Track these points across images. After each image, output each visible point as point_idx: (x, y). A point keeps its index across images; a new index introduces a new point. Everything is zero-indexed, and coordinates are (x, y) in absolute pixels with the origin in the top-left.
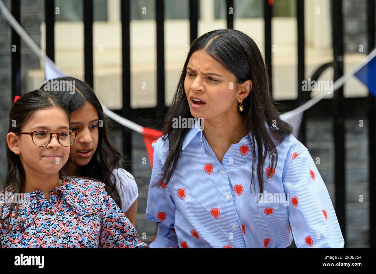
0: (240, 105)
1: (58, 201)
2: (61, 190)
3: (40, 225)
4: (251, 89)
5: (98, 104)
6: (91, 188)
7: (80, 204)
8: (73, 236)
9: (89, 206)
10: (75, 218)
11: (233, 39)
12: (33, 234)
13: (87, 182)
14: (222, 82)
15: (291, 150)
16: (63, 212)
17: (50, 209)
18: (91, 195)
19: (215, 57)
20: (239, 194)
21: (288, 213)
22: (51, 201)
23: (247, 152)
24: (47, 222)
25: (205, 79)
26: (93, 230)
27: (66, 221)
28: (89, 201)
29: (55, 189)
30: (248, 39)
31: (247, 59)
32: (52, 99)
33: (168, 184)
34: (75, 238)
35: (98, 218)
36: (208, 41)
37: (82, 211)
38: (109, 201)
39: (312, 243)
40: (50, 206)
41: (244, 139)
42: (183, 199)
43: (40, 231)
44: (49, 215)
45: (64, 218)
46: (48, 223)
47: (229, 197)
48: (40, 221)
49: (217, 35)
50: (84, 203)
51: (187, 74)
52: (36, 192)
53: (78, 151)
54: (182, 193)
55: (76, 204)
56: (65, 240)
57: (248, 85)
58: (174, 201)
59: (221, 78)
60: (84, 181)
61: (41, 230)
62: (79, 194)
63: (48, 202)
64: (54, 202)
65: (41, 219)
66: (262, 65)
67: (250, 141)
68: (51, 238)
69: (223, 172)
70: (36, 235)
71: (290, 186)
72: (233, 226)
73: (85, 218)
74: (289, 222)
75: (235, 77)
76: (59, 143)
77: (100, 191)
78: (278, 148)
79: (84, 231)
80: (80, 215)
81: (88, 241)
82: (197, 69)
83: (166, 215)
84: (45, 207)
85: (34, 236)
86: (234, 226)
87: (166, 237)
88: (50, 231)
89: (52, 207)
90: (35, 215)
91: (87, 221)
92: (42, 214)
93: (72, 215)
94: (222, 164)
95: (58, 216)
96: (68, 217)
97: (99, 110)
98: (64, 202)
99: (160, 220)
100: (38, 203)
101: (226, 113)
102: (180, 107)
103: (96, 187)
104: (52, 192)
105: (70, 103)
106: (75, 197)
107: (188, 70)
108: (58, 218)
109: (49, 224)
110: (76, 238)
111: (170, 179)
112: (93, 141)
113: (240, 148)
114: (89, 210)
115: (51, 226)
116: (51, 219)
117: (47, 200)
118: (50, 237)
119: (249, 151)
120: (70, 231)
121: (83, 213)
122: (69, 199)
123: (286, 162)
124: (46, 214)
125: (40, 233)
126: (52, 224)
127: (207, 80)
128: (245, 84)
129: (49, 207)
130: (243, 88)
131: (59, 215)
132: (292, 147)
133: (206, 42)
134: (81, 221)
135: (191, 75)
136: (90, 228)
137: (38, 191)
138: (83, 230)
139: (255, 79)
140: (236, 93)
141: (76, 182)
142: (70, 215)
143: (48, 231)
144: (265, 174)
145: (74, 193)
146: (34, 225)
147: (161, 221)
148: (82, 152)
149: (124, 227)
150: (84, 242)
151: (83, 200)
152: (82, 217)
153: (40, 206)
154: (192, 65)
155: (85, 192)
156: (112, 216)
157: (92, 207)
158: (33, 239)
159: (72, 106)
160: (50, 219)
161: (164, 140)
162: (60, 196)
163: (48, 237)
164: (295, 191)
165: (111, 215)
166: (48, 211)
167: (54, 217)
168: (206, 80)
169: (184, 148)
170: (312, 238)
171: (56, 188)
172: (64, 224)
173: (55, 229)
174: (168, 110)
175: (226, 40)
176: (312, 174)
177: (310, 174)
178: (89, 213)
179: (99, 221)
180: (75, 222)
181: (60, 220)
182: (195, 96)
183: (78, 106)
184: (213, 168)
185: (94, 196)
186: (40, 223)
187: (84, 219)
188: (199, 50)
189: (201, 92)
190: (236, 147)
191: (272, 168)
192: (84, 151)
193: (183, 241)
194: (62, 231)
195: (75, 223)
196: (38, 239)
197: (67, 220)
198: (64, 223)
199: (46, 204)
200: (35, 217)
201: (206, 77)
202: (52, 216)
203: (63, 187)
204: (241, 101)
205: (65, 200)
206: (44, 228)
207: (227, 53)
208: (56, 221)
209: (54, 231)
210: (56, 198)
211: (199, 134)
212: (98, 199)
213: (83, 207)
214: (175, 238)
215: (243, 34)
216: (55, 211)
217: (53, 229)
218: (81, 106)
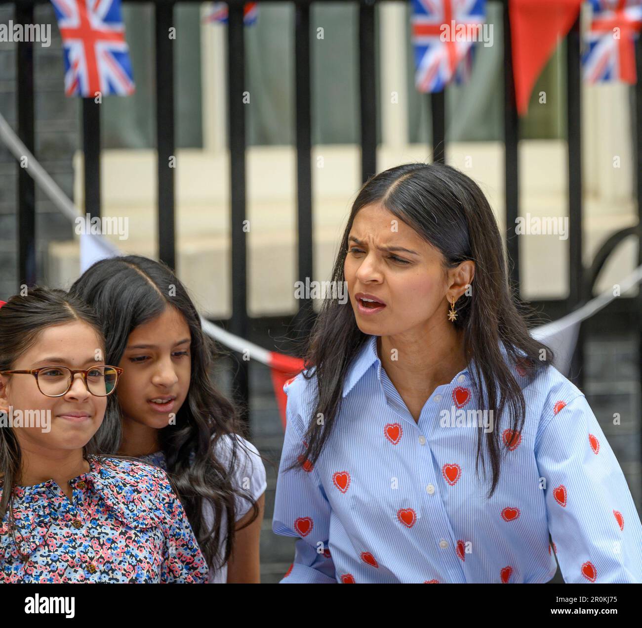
0: (451, 310)
1: (87, 500)
2: (93, 480)
3: (57, 547)
4: (472, 278)
5: (191, 311)
6: (145, 477)
7: (128, 507)
8: (119, 569)
9: (144, 511)
10: (121, 533)
11: (438, 181)
12: (45, 566)
13: (135, 465)
14: (417, 264)
15: (552, 395)
16: (98, 522)
17: (75, 515)
18: (146, 491)
19: (402, 215)
20: (452, 481)
21: (548, 518)
22: (74, 501)
23: (466, 401)
24: (71, 541)
25: (383, 260)
26: (154, 558)
27: (105, 540)
28: (144, 502)
29: (79, 478)
30: (466, 182)
31: (465, 219)
32: (71, 304)
33: (316, 463)
34: (122, 573)
35: (159, 535)
36: (388, 186)
37: (134, 521)
38: (174, 505)
39: (596, 576)
40: (73, 510)
41: (460, 375)
42: (344, 492)
43: (59, 559)
44: (72, 528)
45: (102, 533)
46: (72, 543)
47: (431, 487)
48: (55, 539)
49: (406, 173)
50: (136, 506)
51: (349, 250)
52: (46, 483)
53: (149, 401)
54: (342, 481)
55: (122, 506)
56: (105, 577)
57: (466, 269)
58: (327, 495)
59: (414, 256)
60: (129, 463)
61: (60, 557)
62: (126, 489)
63: (69, 502)
64: (79, 502)
65: (57, 535)
66: (493, 231)
67: (472, 379)
68: (78, 571)
69: (420, 441)
70: (52, 566)
71: (550, 466)
72: (441, 542)
73: (138, 534)
74: (550, 535)
75: (441, 254)
76: (88, 390)
77: (161, 485)
78: (526, 393)
79: (140, 559)
80: (130, 528)
81: (147, 578)
82: (368, 240)
83: (312, 523)
84: (63, 512)
85: (46, 569)
86: (443, 543)
87: (313, 566)
88: (77, 558)
89: (77, 513)
90: (47, 528)
91: (143, 540)
92: (58, 525)
93: (115, 528)
94: (419, 423)
95: (90, 529)
96: (108, 530)
97: (192, 322)
98: (100, 503)
99: (300, 533)
100: (50, 504)
101: (425, 324)
102: (339, 316)
103: (154, 476)
104: (74, 483)
105: (135, 308)
106: (118, 493)
107: (351, 243)
108: (89, 532)
109: (73, 545)
110: (124, 572)
111: (320, 454)
112: (179, 381)
113: (453, 394)
114: (146, 519)
115: (77, 549)
116: (76, 534)
117: (68, 499)
118: (77, 569)
119: (469, 398)
120: (114, 558)
121: (135, 524)
122: (109, 496)
123: (542, 418)
124: (67, 526)
125: (58, 563)
126: (80, 545)
127: (388, 260)
128: (462, 269)
129: (72, 513)
130: (457, 275)
131: (90, 527)
132: (554, 390)
133: (385, 187)
134: (133, 539)
135: (356, 252)
136: (150, 553)
137: (49, 482)
138: (138, 556)
139: (480, 258)
140: (443, 286)
141: (116, 466)
142: (112, 527)
143: (73, 558)
144: (501, 444)
145: (116, 486)
146: (46, 547)
147: (302, 535)
148: (157, 402)
149: (195, 558)
150: (140, 579)
151: (134, 500)
152: (133, 531)
153: (53, 511)
154: (358, 233)
155: (136, 484)
156: (179, 534)
157: (149, 514)
158: (46, 575)
159: (140, 314)
160: (74, 534)
161: (306, 378)
162: (89, 491)
163: (73, 569)
164: (561, 476)
165: (178, 531)
166: (71, 520)
167: (83, 531)
168: (385, 260)
169: (346, 394)
170: (595, 565)
171: (82, 476)
172: (102, 546)
173: (86, 555)
174: (314, 322)
175: (424, 183)
176: (594, 443)
177: (589, 442)
178: (146, 525)
179: (162, 541)
180: (122, 540)
181: (94, 537)
182: (366, 292)
183: (150, 314)
184: (401, 432)
185: (152, 493)
186: (57, 544)
187: (138, 536)
188: (371, 203)
189: (376, 283)
190: (444, 390)
191: (515, 430)
192: (160, 401)
193: (346, 574)
194: (98, 559)
195: (121, 543)
196: (54, 574)
197: (106, 537)
198: (102, 543)
199: (65, 506)
200: (47, 532)
201: (385, 254)
202: (79, 529)
203: (95, 473)
204: (453, 302)
205: (101, 499)
206: (65, 553)
207: (425, 208)
208: (87, 538)
209: (84, 557)
210: (83, 496)
211: (374, 366)
212: (159, 500)
213: (135, 512)
214: (330, 568)
215: (457, 171)
216: (84, 519)
217: (82, 554)
218: (157, 313)
